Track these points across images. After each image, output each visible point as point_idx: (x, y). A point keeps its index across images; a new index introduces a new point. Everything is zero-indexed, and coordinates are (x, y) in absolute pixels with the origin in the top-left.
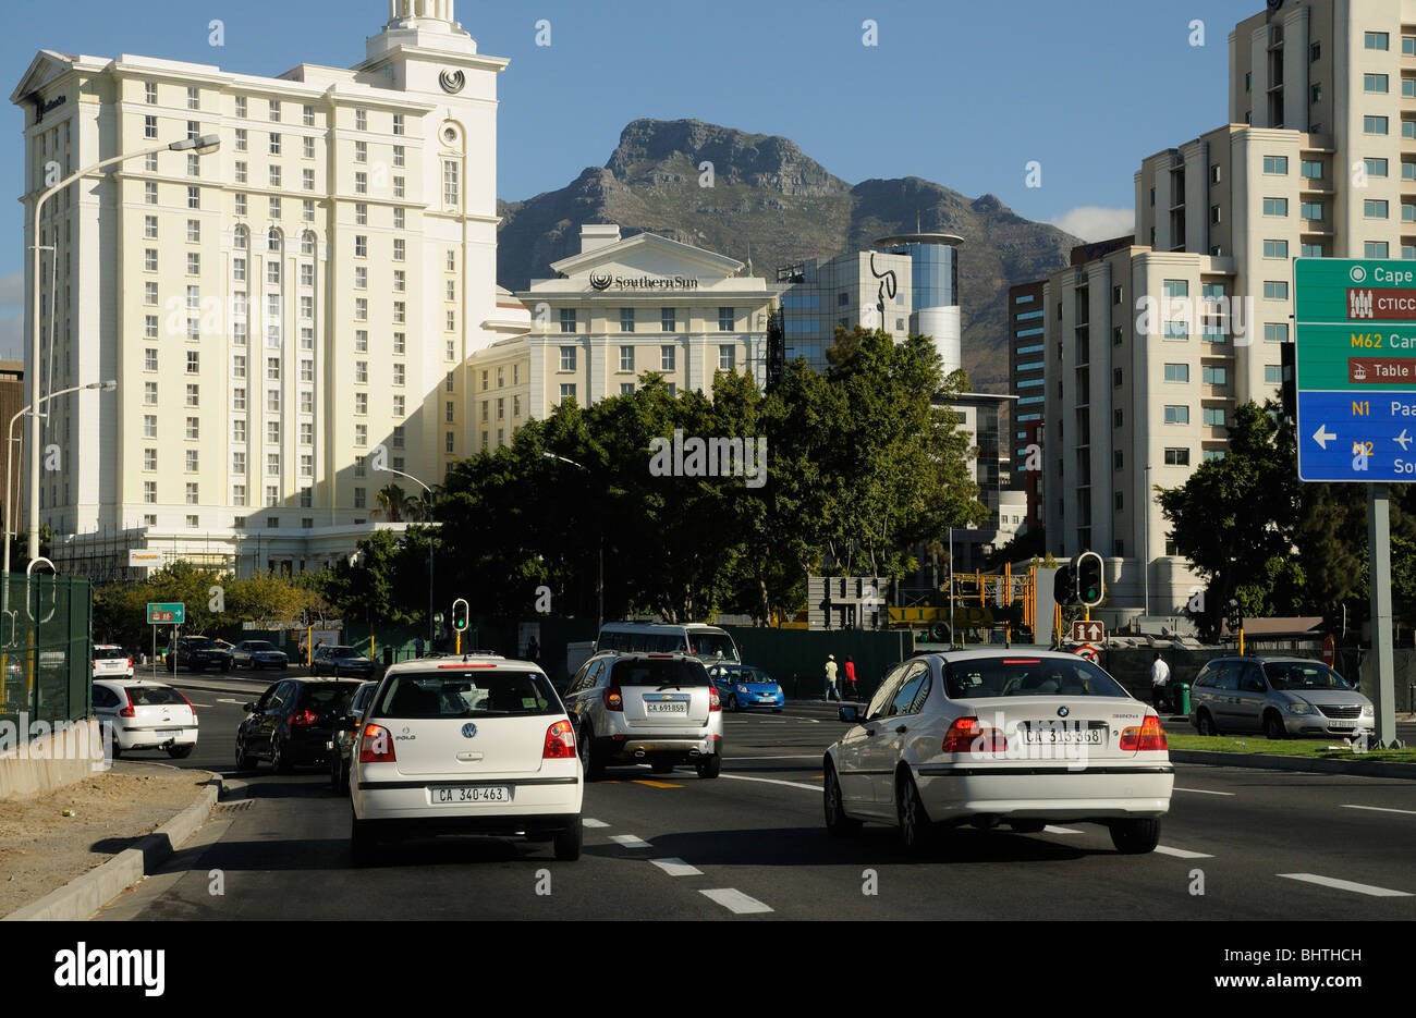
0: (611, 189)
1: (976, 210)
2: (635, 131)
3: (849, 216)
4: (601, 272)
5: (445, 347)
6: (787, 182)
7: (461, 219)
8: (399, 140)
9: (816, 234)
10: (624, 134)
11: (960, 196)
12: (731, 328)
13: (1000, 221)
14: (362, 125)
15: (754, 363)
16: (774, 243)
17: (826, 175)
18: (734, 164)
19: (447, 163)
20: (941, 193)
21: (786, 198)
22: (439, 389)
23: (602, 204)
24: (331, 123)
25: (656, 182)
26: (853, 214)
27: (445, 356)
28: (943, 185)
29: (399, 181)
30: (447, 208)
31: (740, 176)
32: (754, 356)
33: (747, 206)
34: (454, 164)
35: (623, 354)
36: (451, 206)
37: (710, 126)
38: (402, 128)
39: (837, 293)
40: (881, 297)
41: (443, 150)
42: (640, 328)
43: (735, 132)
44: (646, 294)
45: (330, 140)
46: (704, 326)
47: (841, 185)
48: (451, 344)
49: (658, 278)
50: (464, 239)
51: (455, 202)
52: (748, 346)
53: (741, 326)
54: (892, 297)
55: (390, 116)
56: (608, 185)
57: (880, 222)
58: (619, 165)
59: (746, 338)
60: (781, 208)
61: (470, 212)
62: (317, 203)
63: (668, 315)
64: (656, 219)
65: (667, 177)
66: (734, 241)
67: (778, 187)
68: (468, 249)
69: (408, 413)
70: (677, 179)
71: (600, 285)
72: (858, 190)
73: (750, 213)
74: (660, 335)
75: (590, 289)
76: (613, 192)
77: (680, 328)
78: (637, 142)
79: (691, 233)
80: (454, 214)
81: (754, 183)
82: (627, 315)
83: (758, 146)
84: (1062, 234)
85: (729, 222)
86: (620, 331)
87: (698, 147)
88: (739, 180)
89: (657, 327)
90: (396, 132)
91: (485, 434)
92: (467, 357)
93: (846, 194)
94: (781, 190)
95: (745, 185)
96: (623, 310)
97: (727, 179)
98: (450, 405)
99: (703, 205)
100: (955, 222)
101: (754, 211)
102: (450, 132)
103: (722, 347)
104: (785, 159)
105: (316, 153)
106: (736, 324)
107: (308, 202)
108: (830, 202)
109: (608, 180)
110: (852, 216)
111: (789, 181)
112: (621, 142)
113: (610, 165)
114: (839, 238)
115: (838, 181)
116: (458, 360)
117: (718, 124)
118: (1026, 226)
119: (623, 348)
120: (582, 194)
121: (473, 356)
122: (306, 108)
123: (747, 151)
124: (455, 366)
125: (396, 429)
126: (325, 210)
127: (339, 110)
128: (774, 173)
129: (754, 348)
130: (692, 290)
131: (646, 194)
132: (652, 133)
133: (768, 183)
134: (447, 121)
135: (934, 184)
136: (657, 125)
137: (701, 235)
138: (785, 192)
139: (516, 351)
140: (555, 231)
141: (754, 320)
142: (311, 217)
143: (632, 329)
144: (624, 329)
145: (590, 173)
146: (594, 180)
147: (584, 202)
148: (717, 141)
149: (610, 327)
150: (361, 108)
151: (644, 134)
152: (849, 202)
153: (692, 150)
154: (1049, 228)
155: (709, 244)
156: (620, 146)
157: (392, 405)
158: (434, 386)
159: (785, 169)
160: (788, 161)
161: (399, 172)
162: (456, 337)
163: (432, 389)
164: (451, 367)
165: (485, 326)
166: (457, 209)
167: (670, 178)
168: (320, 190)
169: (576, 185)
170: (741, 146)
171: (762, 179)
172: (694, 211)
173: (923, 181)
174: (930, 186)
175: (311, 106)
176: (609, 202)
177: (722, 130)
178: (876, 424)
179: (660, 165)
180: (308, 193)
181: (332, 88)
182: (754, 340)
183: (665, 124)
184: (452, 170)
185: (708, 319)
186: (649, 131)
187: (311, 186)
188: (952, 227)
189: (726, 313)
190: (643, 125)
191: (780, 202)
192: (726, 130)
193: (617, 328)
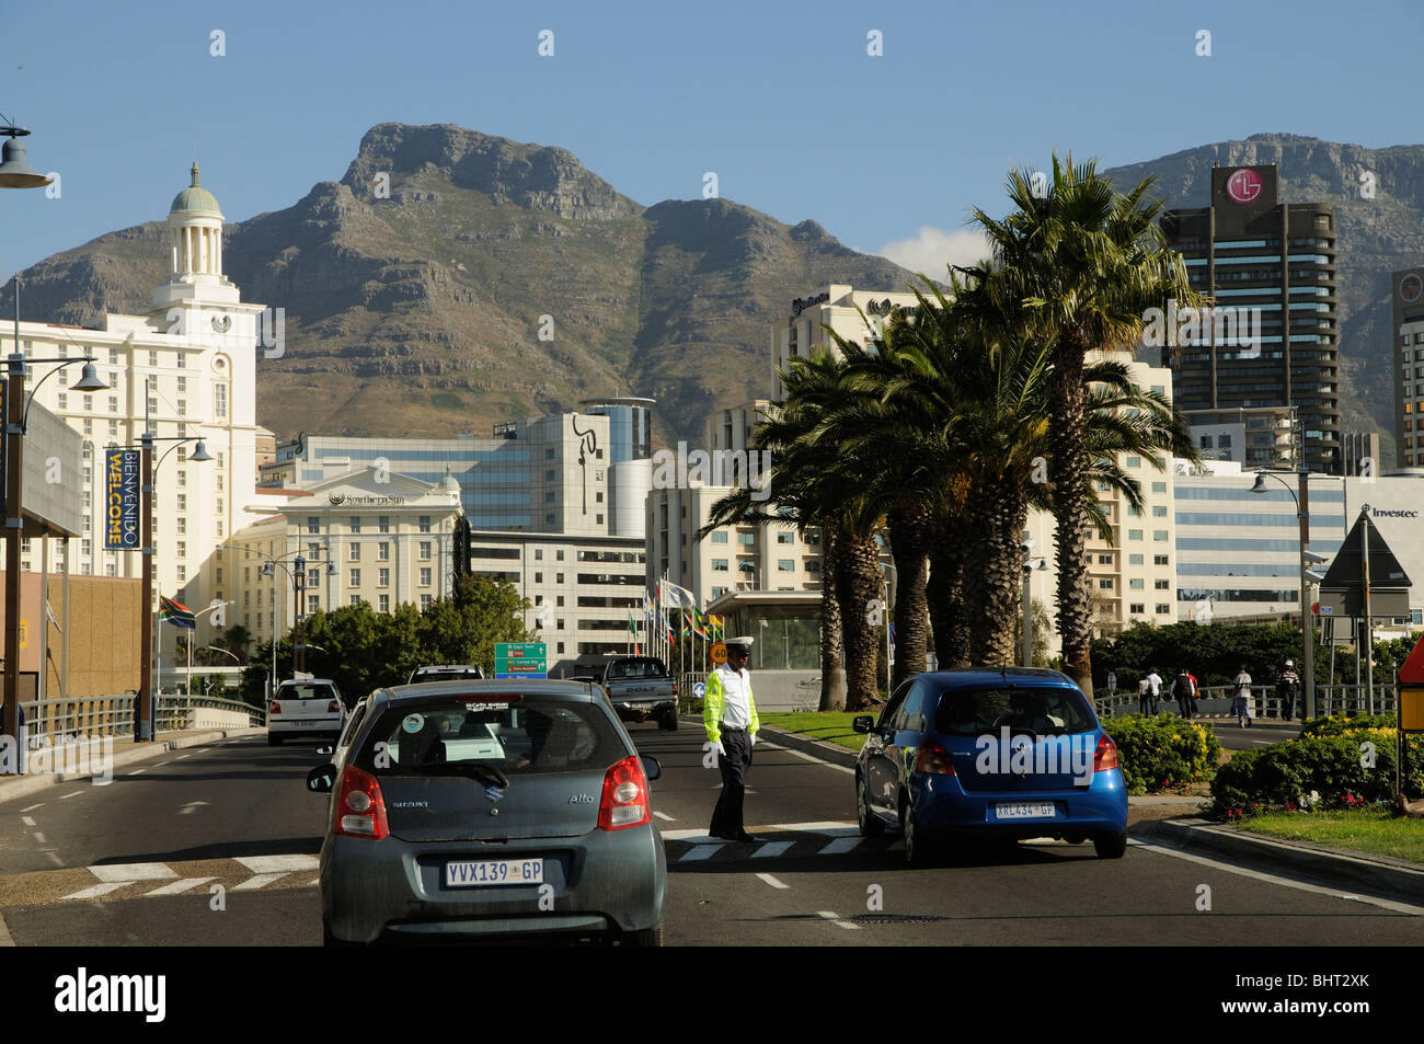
0: (349, 209)
1: (794, 239)
2: (377, 137)
3: (641, 245)
4: (337, 492)
5: (216, 526)
6: (566, 202)
7: (228, 428)
8: (181, 373)
9: (601, 267)
10: (365, 141)
11: (776, 222)
12: (428, 530)
13: (823, 252)
14: (153, 362)
15: (444, 555)
16: (549, 277)
17: (614, 193)
18: (502, 180)
19: (217, 386)
20: (752, 218)
21: (565, 223)
22: (211, 559)
23: (337, 228)
24: (130, 362)
25: (405, 201)
26: (647, 242)
27: (216, 534)
28: (755, 208)
29: (182, 403)
30: (217, 420)
31: (509, 194)
32: (444, 550)
33: (517, 232)
34: (223, 386)
35: (353, 548)
36: (222, 419)
37: (471, 133)
38: (184, 363)
39: (544, 447)
40: (582, 452)
41: (214, 376)
42: (364, 530)
43: (503, 141)
44: (368, 508)
45: (129, 374)
46: (408, 529)
47: (632, 207)
48: (220, 524)
49: (377, 496)
50: (231, 443)
51: (224, 415)
52: (440, 542)
53: (435, 529)
54: (592, 452)
55: (176, 354)
56: (344, 205)
57: (680, 251)
58: (359, 179)
59: (438, 537)
60: (559, 234)
61: (234, 424)
62: (119, 422)
63: (384, 521)
64: (406, 247)
65: (418, 195)
66: (502, 275)
67: (555, 209)
68: (233, 451)
69: (188, 580)
70: (430, 197)
71: (336, 501)
72: (656, 212)
73: (523, 240)
74: (378, 535)
75: (329, 504)
76: (353, 214)
77: (392, 530)
78: (381, 151)
79: (449, 264)
80: (222, 425)
81: (526, 204)
82: (355, 521)
83: (530, 158)
84: (896, 268)
85: (495, 251)
86: (350, 533)
87: (456, 158)
88: (507, 200)
89: (377, 530)
90: (179, 366)
91: (247, 593)
92: (233, 533)
93: (638, 217)
94: (559, 212)
95: (514, 207)
96: (352, 518)
97: (492, 197)
98: (219, 570)
99: (462, 231)
100: (769, 253)
101: (525, 238)
102: (220, 362)
103: (422, 543)
104: (563, 175)
105: (119, 384)
106: (432, 528)
107: (113, 421)
108: (619, 227)
109: (345, 197)
110: (646, 245)
111: (569, 201)
112: (361, 150)
113: (347, 180)
114: (630, 271)
115: (628, 201)
116: (226, 536)
117: (481, 131)
118: (853, 259)
119: (352, 544)
120: (313, 216)
121: (238, 533)
122: (111, 351)
123: (518, 164)
124: (224, 540)
125: (179, 591)
126: (125, 427)
127: (136, 352)
128: (551, 192)
129: (444, 544)
130: (401, 504)
131: (393, 215)
132: (400, 140)
133: (544, 204)
134: (218, 354)
135: (744, 207)
136: (406, 130)
137: (461, 267)
138: (564, 215)
139: (273, 531)
140: (279, 261)
141: (444, 526)
142: (114, 433)
143: (358, 531)
144: (353, 531)
145: (321, 189)
146: (328, 199)
147: (316, 225)
148: (480, 151)
149: (342, 530)
150: (153, 350)
151: (390, 141)
152: (642, 228)
153: (449, 162)
154: (880, 261)
155: (469, 277)
156: (359, 156)
157: (175, 572)
158: (207, 556)
159: (564, 186)
160: (566, 178)
161: (182, 396)
162: (224, 518)
163: (205, 559)
164: (220, 542)
165: (247, 509)
166: (225, 421)
167: (422, 197)
168: (122, 413)
169: (306, 204)
170: (510, 158)
171: (536, 199)
172: (452, 237)
173: (730, 202)
174: (739, 208)
175: (115, 350)
176: (346, 226)
177: (486, 137)
178: (472, 634)
179: (410, 180)
180: (112, 415)
181: (131, 336)
182: (443, 538)
183: (416, 129)
184: (221, 390)
185: (413, 524)
186: (395, 137)
187: (114, 409)
188: (765, 259)
189: (425, 519)
190: (388, 130)
191: (558, 228)
192: (492, 138)
193: (348, 530)
